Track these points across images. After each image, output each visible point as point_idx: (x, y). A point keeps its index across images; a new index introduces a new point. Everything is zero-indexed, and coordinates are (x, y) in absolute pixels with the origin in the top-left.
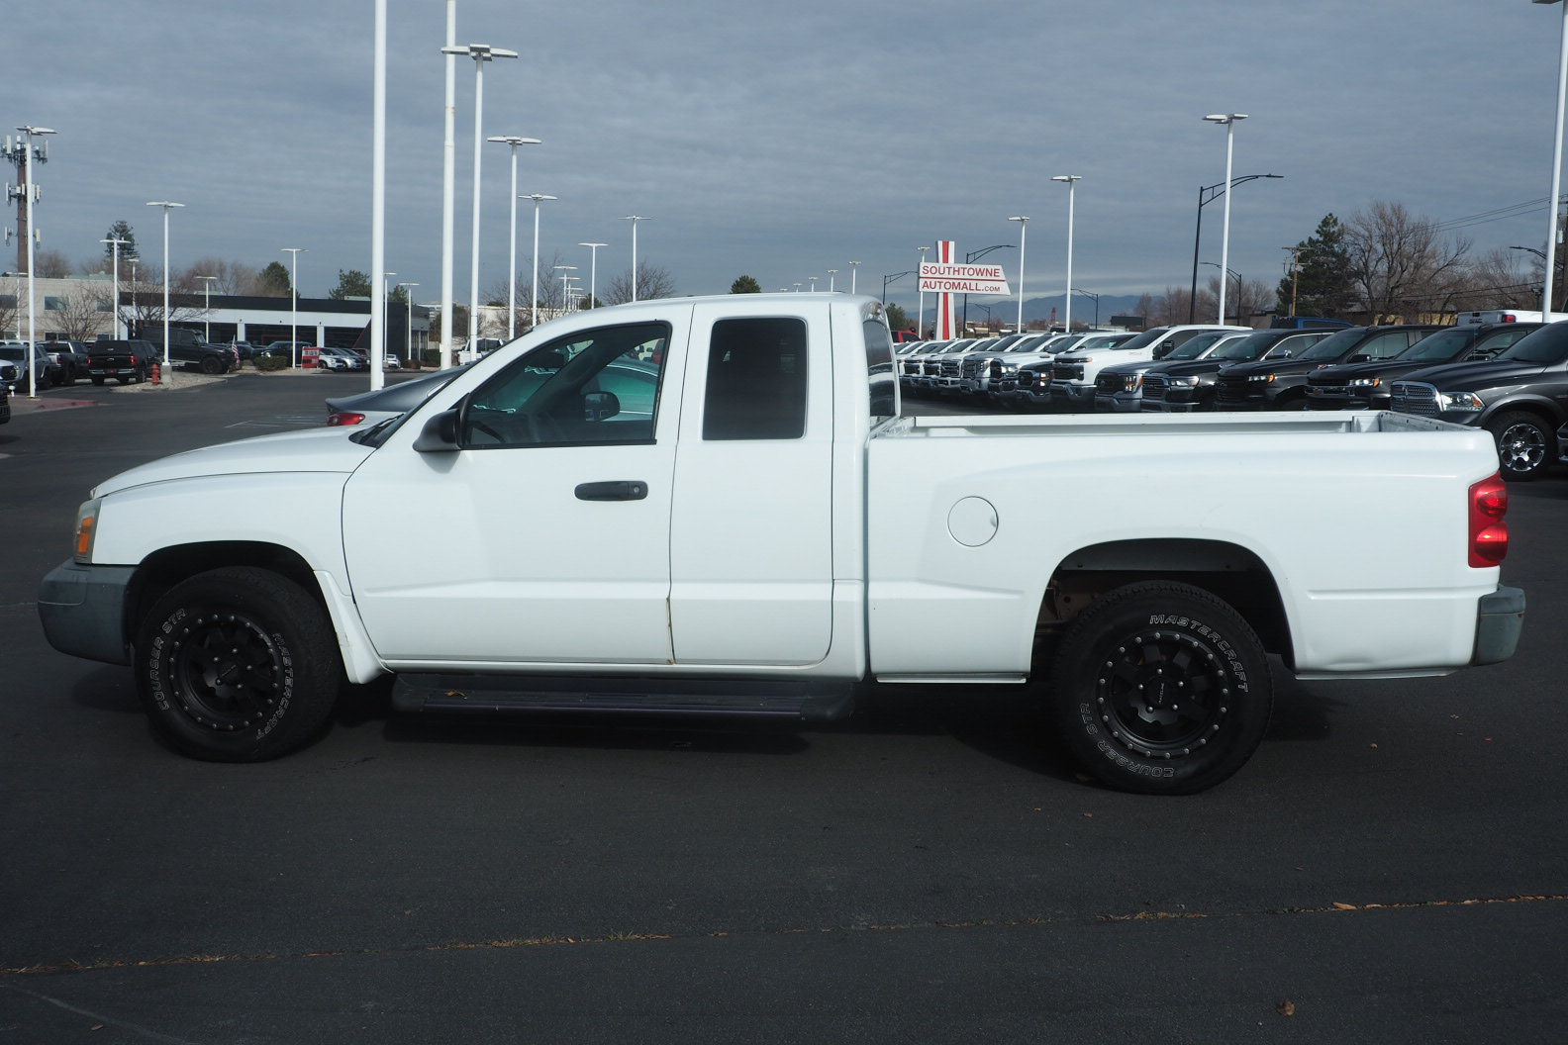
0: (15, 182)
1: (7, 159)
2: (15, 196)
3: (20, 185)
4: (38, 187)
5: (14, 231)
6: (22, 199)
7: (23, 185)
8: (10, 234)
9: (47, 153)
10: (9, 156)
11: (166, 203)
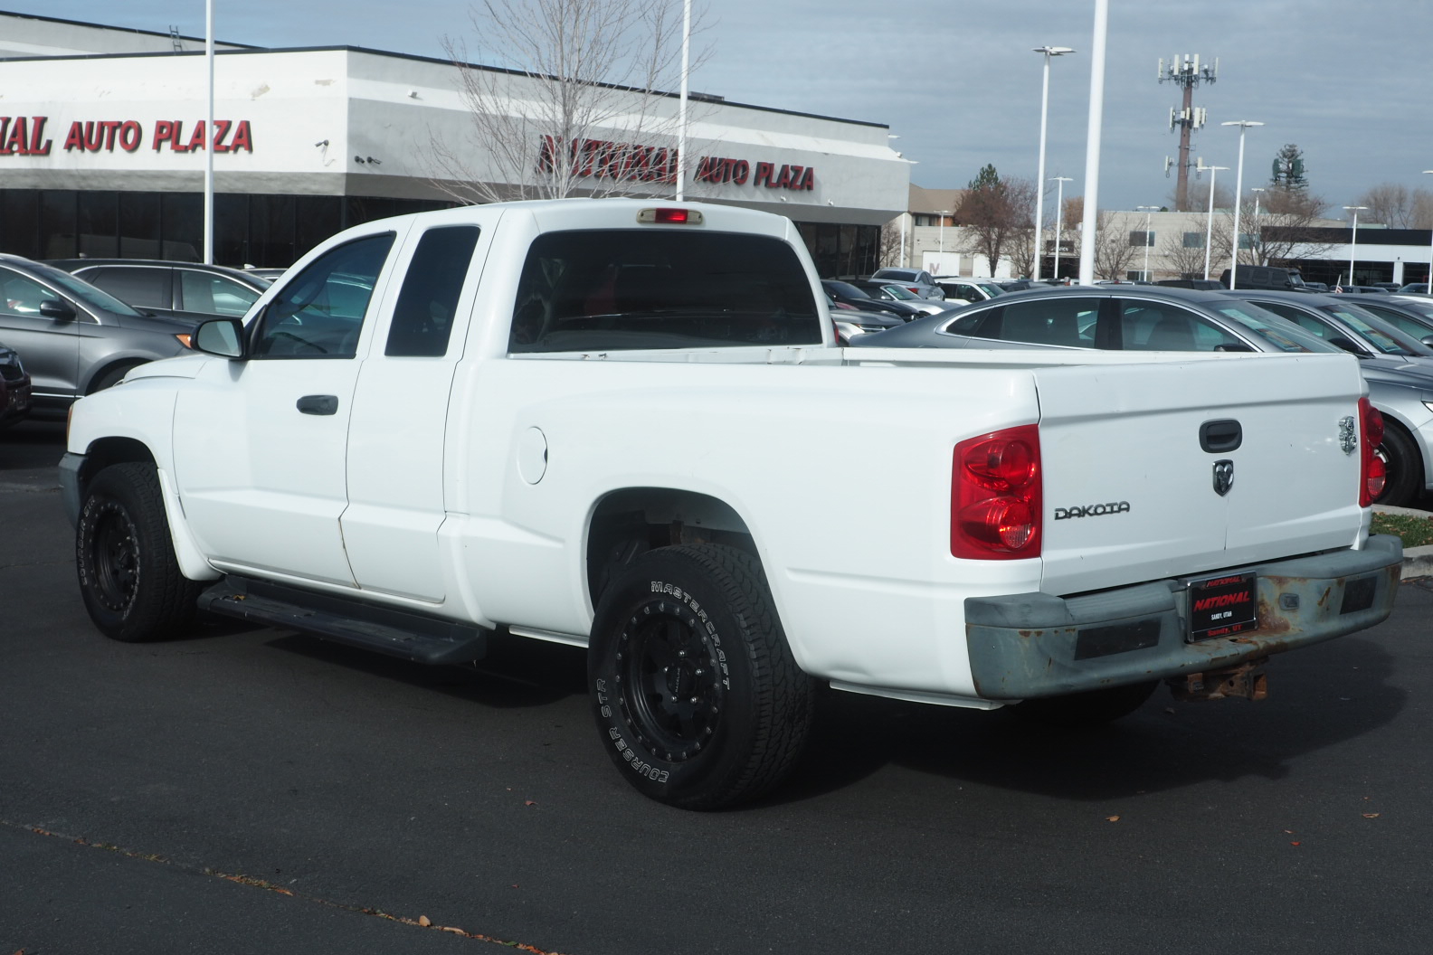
0: (1180, 106)
1: (1173, 81)
2: (1178, 122)
3: (1184, 109)
4: (1204, 110)
5: (1175, 160)
6: (1187, 124)
7: (1188, 109)
8: (1170, 164)
9: (1216, 72)
10: (1176, 78)
11: (1243, 122)
